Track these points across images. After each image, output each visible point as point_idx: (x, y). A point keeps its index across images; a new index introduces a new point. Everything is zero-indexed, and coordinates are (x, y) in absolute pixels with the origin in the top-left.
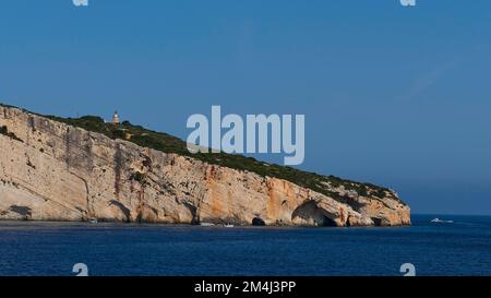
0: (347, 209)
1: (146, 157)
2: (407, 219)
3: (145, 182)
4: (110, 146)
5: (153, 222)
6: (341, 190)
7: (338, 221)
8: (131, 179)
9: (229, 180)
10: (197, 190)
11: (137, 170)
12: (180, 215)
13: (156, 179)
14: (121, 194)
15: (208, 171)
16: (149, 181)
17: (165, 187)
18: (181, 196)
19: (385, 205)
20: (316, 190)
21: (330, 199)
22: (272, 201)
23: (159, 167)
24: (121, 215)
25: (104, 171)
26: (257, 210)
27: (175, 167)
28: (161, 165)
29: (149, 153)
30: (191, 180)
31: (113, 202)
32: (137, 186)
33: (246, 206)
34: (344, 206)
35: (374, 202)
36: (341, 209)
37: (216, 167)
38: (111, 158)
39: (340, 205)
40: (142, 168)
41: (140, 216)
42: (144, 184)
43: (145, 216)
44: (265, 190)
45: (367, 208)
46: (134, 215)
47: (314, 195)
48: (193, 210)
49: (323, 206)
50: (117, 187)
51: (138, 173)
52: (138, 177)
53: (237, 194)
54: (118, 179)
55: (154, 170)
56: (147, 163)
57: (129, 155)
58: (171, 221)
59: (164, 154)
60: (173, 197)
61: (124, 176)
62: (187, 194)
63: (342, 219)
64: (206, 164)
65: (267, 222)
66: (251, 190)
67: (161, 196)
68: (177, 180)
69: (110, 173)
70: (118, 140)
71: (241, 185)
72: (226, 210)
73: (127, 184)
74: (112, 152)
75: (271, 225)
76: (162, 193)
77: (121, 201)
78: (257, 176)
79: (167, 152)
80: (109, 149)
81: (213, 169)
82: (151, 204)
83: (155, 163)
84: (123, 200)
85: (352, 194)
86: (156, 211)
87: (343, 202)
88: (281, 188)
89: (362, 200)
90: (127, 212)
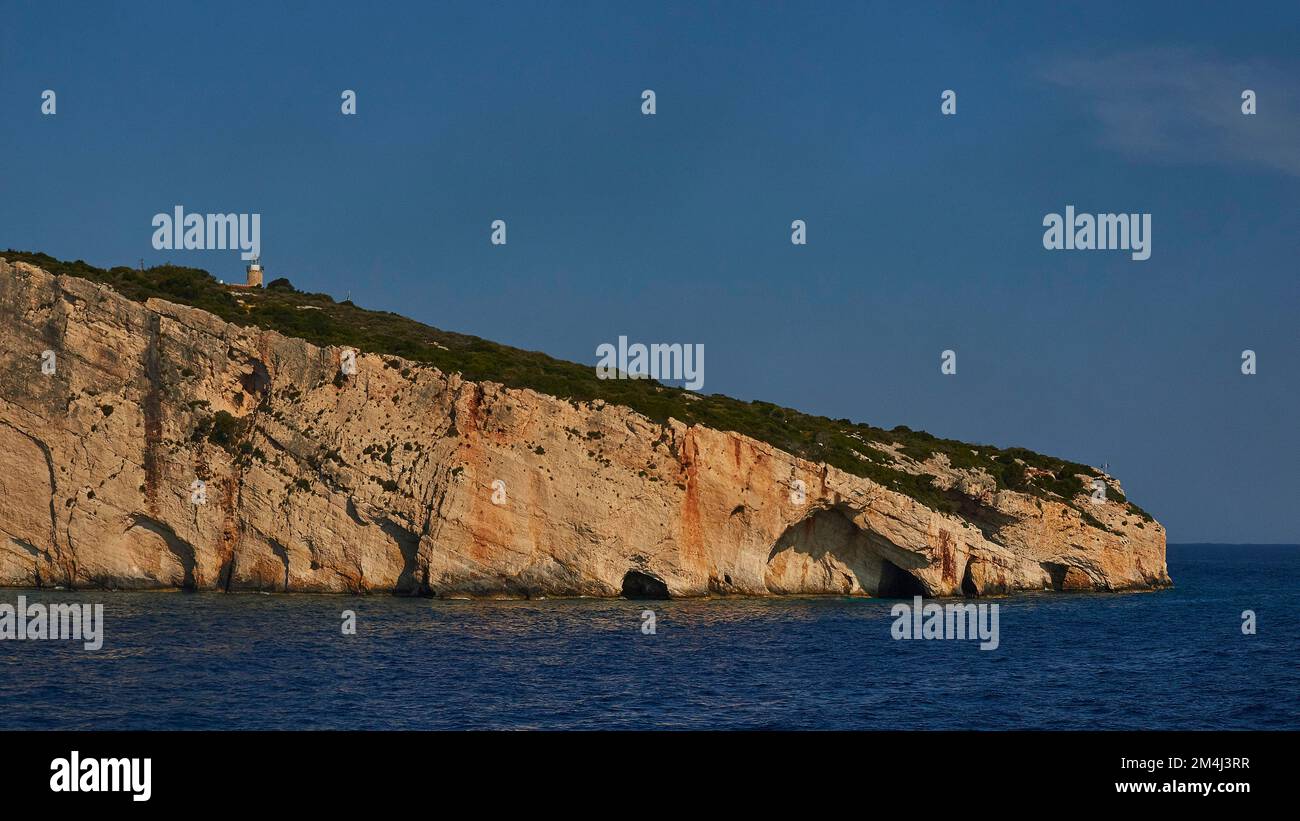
0: (963, 535)
1: (252, 361)
2: (1157, 565)
3: (247, 448)
4: (128, 325)
5: (272, 588)
6: (940, 471)
7: (932, 576)
8: (196, 438)
9: (537, 434)
10: (423, 475)
11: (220, 405)
12: (367, 565)
13: (282, 434)
14: (164, 491)
15: (463, 404)
16: (260, 442)
17: (313, 463)
18: (369, 494)
19: (1089, 519)
20: (852, 467)
21: (902, 500)
22: (692, 507)
23: (292, 394)
24: (167, 566)
25: (108, 410)
26: (638, 540)
27: (348, 393)
28: (302, 387)
29: (262, 346)
30: (403, 438)
31: (141, 519)
32: (219, 462)
33: (598, 527)
34: (953, 525)
35: (1053, 509)
36: (944, 536)
37: (490, 388)
38: (130, 368)
39: (938, 522)
40: (239, 398)
41: (228, 569)
42: (244, 455)
43: (245, 568)
44: (666, 466)
45: (1030, 531)
46: (209, 565)
47: (845, 485)
48: (409, 543)
49: (879, 525)
50: (152, 466)
51: (223, 417)
52: (222, 431)
53: (566, 483)
54: (153, 438)
55: (278, 404)
56: (256, 381)
57: (191, 353)
58: (335, 583)
59: (312, 350)
60: (341, 498)
61: (173, 428)
62: (390, 486)
63: (948, 572)
64: (456, 379)
65: (675, 584)
66: (616, 470)
67: (301, 498)
68: (354, 438)
69: (127, 417)
70: (154, 304)
71: (581, 452)
72: (527, 544)
73: (186, 457)
74: (135, 345)
75: (691, 596)
76: (303, 485)
77: (164, 515)
78: (639, 419)
79: (320, 343)
80: (122, 334)
81: (480, 394)
82: (266, 522)
83: (281, 382)
84: (170, 514)
85: (978, 482)
86: (280, 549)
87: (946, 510)
88: (727, 463)
89: (1010, 502)
90: (185, 553)
